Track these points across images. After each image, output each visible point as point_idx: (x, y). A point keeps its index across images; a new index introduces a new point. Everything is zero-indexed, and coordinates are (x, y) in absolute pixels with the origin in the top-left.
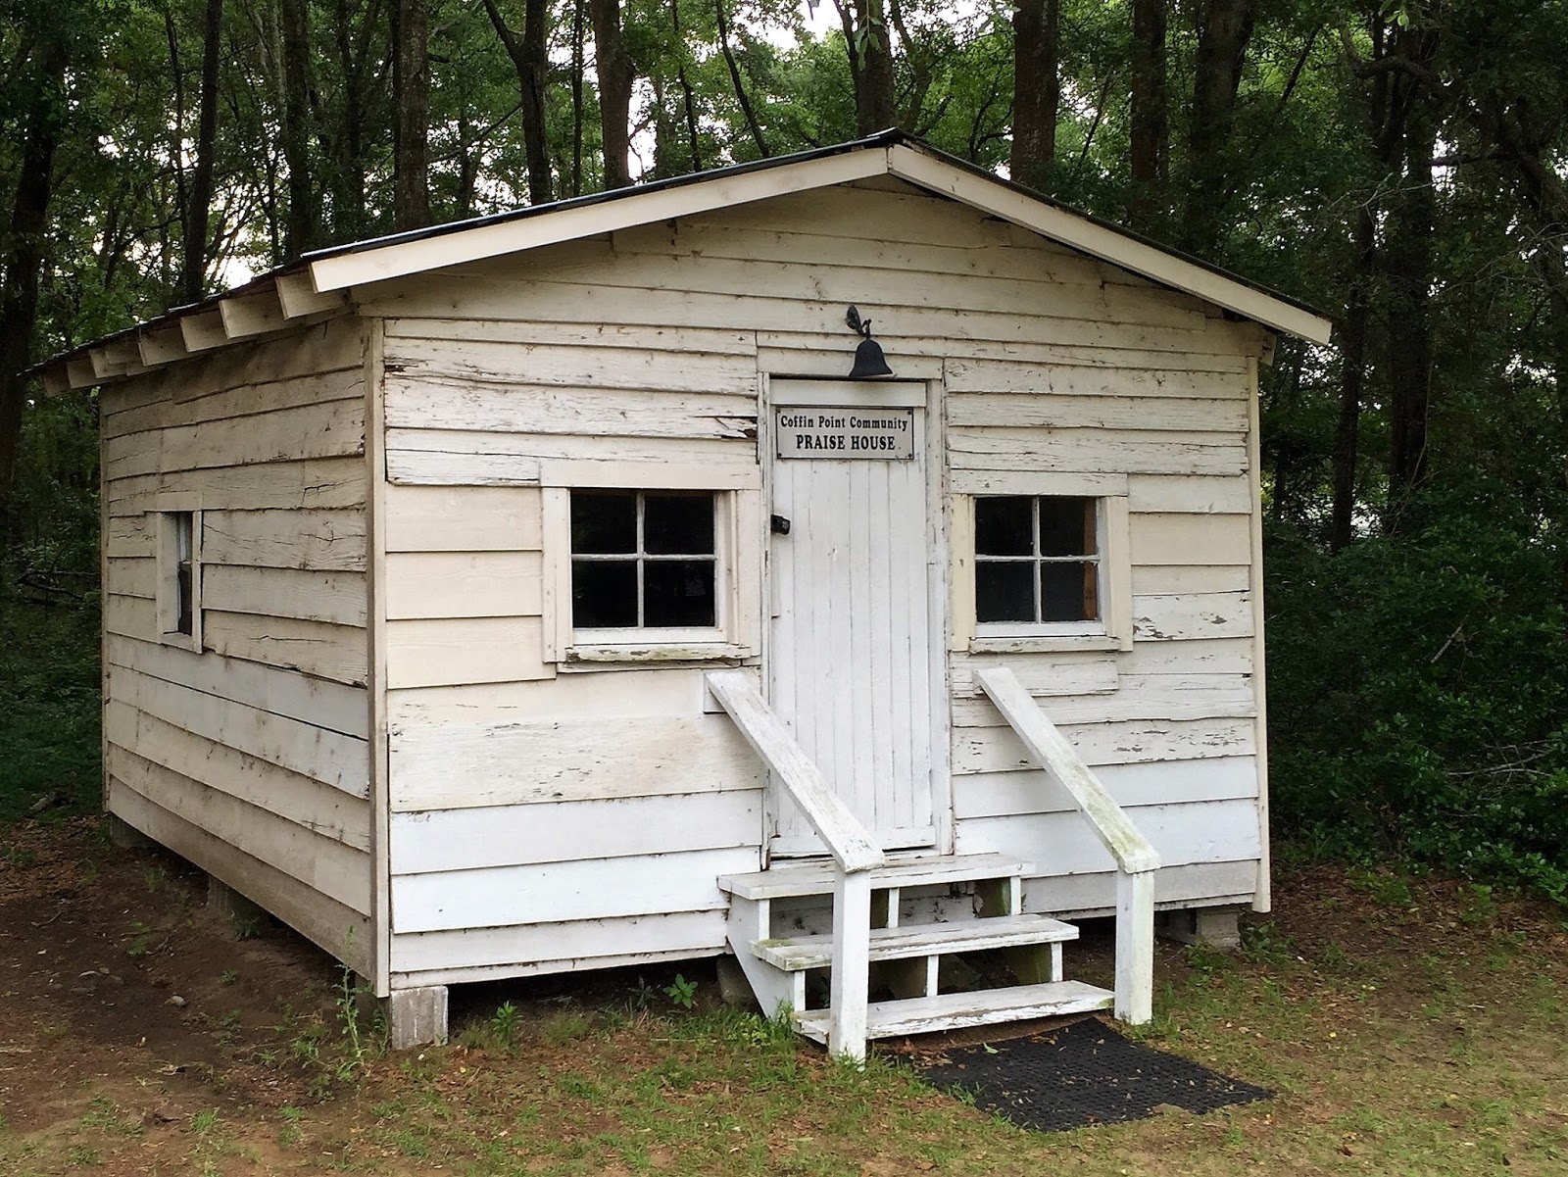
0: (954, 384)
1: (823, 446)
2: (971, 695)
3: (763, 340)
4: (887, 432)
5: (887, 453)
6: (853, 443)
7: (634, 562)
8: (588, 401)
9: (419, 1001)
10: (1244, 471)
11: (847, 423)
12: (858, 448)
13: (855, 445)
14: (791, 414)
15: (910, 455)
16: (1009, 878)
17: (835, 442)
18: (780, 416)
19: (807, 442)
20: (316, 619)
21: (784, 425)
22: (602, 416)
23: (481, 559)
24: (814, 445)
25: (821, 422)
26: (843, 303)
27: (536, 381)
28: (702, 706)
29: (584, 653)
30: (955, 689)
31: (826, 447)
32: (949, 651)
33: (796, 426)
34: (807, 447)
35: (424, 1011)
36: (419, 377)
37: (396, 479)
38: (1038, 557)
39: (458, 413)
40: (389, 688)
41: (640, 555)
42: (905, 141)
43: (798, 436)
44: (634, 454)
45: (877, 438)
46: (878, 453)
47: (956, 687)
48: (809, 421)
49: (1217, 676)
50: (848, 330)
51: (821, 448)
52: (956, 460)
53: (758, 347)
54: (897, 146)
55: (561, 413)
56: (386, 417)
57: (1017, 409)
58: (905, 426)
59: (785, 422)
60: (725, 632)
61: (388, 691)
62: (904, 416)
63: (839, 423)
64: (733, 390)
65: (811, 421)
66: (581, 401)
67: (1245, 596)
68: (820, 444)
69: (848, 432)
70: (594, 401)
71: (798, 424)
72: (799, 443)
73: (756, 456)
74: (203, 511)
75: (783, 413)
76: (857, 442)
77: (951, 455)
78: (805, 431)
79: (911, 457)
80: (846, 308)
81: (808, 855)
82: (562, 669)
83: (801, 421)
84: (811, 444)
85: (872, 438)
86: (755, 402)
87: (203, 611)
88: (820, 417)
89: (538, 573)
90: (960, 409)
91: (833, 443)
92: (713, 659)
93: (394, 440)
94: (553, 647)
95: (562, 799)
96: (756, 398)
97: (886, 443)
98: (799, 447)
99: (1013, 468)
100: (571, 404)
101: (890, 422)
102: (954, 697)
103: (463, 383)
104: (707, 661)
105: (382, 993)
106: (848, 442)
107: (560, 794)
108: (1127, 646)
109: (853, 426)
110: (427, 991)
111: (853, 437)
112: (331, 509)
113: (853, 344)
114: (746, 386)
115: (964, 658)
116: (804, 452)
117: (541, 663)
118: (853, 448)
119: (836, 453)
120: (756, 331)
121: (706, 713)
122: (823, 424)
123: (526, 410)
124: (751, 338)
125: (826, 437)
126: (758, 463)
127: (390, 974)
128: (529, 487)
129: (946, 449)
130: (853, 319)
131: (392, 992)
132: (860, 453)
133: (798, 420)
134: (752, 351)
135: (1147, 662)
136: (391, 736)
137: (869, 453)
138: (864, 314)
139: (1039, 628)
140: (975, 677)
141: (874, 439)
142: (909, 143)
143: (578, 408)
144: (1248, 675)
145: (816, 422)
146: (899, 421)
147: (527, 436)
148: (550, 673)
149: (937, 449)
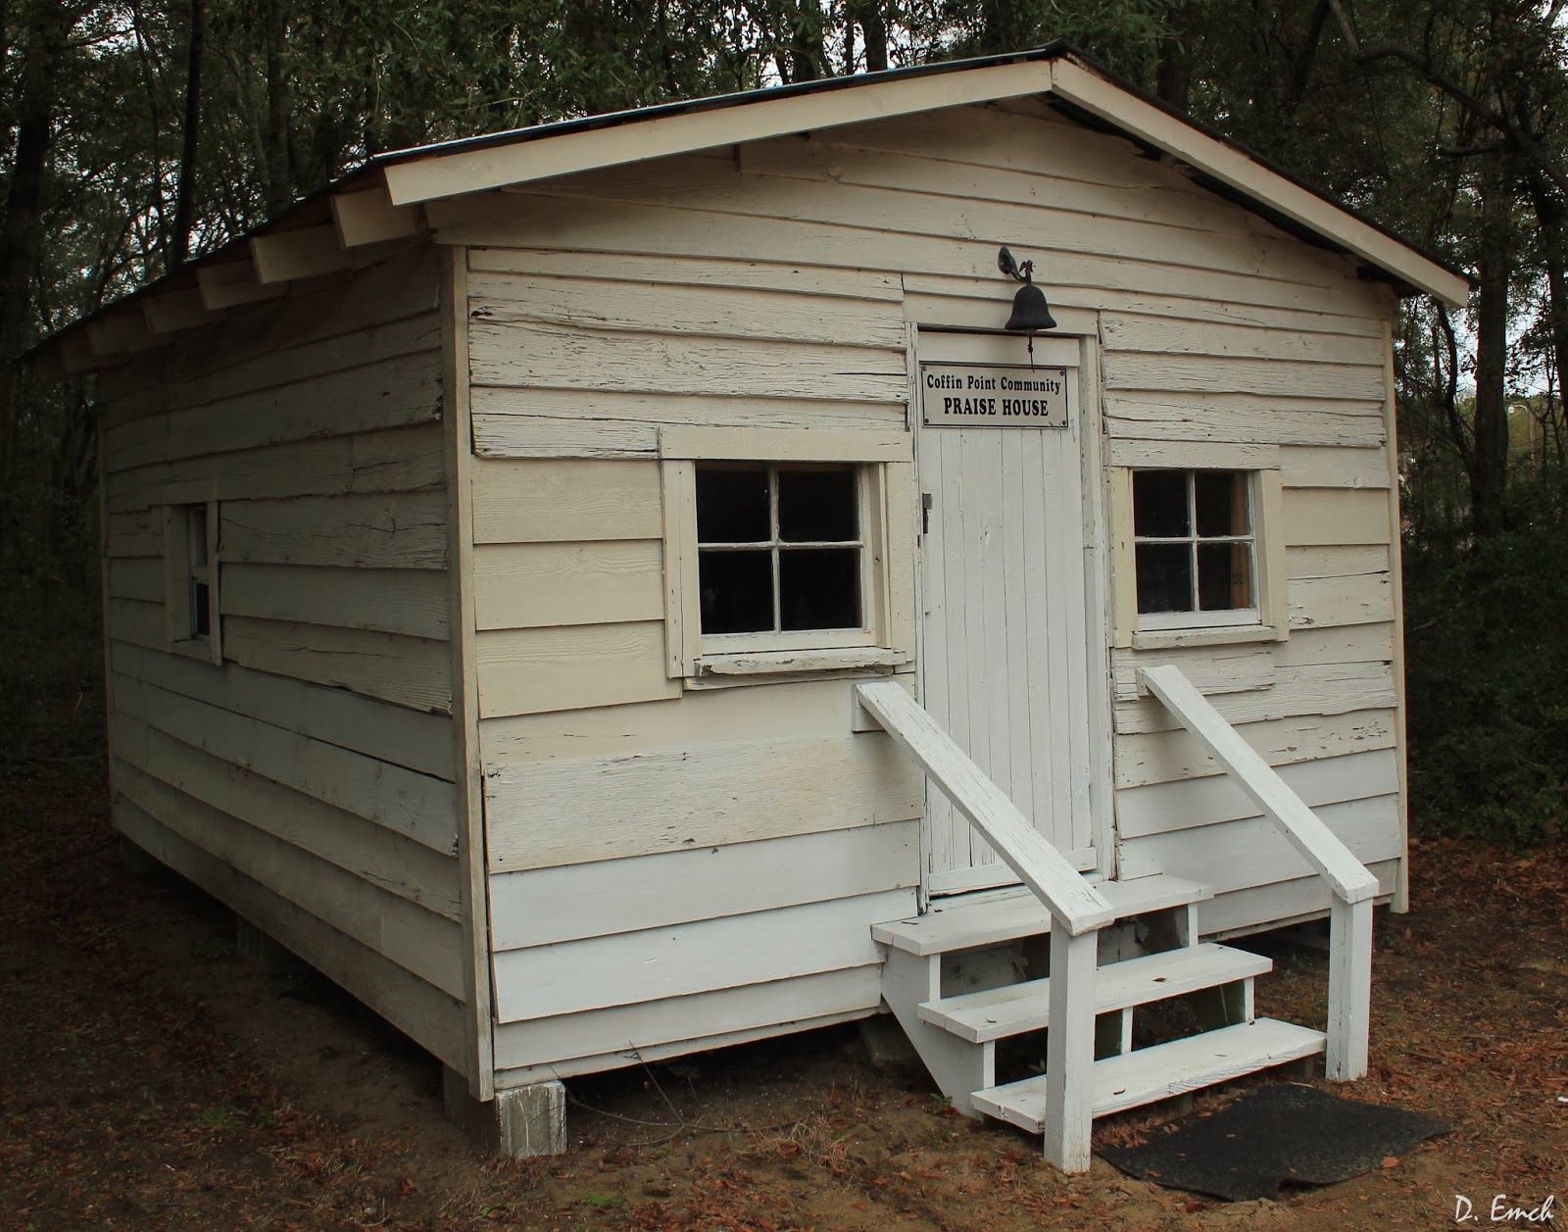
0: (1110, 341)
1: (973, 410)
2: (1135, 697)
3: (911, 283)
4: (1039, 396)
5: (1040, 420)
6: (1005, 407)
7: (768, 553)
8: (714, 353)
9: (530, 1101)
10: (1383, 442)
11: (998, 384)
12: (1010, 413)
13: (1007, 410)
14: (938, 372)
15: (1064, 423)
16: (1187, 905)
17: (986, 407)
18: (926, 374)
19: (955, 406)
20: (372, 628)
21: (931, 386)
22: (730, 373)
23: (590, 552)
24: (963, 411)
25: (970, 383)
26: (995, 243)
27: (652, 328)
28: (850, 723)
29: (719, 665)
30: (1119, 691)
31: (976, 413)
32: (1110, 648)
33: (943, 387)
34: (955, 412)
35: (537, 1111)
36: (510, 321)
37: (486, 450)
38: (1194, 538)
39: (560, 367)
40: (482, 717)
41: (775, 543)
42: (1069, 56)
43: (946, 399)
44: (768, 419)
45: (1029, 401)
46: (1032, 420)
47: (1120, 689)
48: (957, 381)
49: (1361, 665)
50: (1001, 275)
51: (971, 413)
52: (1115, 427)
53: (905, 292)
54: (1062, 61)
55: (682, 367)
56: (471, 373)
57: (1174, 370)
58: (1058, 388)
59: (932, 382)
60: (874, 633)
61: (480, 720)
62: (1055, 376)
63: (989, 384)
64: (879, 341)
65: (959, 381)
66: (705, 353)
67: (1384, 577)
68: (969, 409)
69: (998, 395)
70: (721, 354)
71: (945, 384)
72: (947, 407)
73: (906, 421)
74: (219, 502)
75: (930, 370)
76: (1009, 407)
77: (1110, 422)
78: (953, 393)
79: (1065, 425)
80: (998, 249)
81: (965, 890)
82: (690, 684)
83: (948, 382)
84: (960, 409)
85: (1024, 402)
86: (901, 357)
87: (222, 617)
88: (969, 377)
89: (659, 567)
90: (1119, 369)
91: (983, 407)
92: (866, 667)
93: (481, 402)
94: (679, 658)
95: (694, 845)
96: (903, 352)
97: (1039, 408)
98: (947, 412)
99: (1172, 438)
100: (693, 357)
101: (1042, 384)
102: (1115, 701)
103: (564, 331)
104: (857, 670)
105: (485, 1096)
106: (999, 407)
107: (692, 840)
108: (1283, 636)
109: (1004, 388)
110: (540, 1088)
111: (1004, 401)
112: (392, 492)
113: (1010, 292)
114: (892, 338)
115: (1128, 655)
116: (953, 418)
117: (664, 679)
118: (1005, 413)
119: (986, 419)
120: (902, 273)
121: (855, 732)
122: (973, 385)
123: (640, 365)
124: (895, 280)
125: (975, 400)
126: (907, 429)
127: (494, 1072)
128: (645, 460)
129: (1104, 414)
130: (1006, 262)
131: (498, 1094)
132: (1012, 419)
133: (945, 380)
134: (898, 296)
135: (1301, 652)
136: (486, 778)
137: (1021, 419)
138: (1019, 257)
139: (1197, 618)
140: (1140, 677)
141: (1027, 404)
142: (1073, 57)
143: (703, 361)
144: (1387, 663)
145: (965, 383)
146: (1052, 383)
147: (641, 398)
148: (675, 691)
149: (1094, 416)
